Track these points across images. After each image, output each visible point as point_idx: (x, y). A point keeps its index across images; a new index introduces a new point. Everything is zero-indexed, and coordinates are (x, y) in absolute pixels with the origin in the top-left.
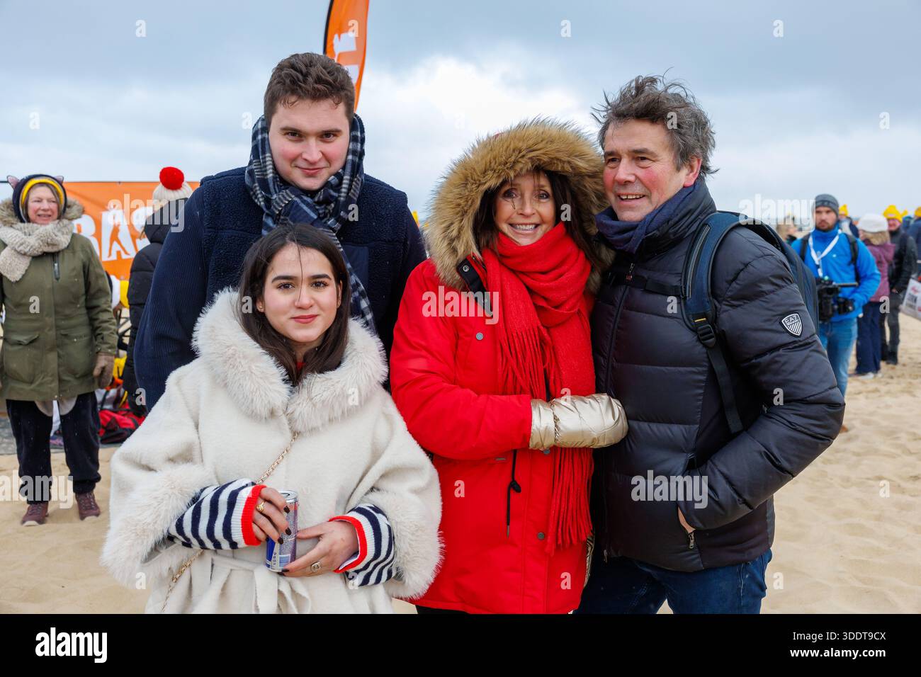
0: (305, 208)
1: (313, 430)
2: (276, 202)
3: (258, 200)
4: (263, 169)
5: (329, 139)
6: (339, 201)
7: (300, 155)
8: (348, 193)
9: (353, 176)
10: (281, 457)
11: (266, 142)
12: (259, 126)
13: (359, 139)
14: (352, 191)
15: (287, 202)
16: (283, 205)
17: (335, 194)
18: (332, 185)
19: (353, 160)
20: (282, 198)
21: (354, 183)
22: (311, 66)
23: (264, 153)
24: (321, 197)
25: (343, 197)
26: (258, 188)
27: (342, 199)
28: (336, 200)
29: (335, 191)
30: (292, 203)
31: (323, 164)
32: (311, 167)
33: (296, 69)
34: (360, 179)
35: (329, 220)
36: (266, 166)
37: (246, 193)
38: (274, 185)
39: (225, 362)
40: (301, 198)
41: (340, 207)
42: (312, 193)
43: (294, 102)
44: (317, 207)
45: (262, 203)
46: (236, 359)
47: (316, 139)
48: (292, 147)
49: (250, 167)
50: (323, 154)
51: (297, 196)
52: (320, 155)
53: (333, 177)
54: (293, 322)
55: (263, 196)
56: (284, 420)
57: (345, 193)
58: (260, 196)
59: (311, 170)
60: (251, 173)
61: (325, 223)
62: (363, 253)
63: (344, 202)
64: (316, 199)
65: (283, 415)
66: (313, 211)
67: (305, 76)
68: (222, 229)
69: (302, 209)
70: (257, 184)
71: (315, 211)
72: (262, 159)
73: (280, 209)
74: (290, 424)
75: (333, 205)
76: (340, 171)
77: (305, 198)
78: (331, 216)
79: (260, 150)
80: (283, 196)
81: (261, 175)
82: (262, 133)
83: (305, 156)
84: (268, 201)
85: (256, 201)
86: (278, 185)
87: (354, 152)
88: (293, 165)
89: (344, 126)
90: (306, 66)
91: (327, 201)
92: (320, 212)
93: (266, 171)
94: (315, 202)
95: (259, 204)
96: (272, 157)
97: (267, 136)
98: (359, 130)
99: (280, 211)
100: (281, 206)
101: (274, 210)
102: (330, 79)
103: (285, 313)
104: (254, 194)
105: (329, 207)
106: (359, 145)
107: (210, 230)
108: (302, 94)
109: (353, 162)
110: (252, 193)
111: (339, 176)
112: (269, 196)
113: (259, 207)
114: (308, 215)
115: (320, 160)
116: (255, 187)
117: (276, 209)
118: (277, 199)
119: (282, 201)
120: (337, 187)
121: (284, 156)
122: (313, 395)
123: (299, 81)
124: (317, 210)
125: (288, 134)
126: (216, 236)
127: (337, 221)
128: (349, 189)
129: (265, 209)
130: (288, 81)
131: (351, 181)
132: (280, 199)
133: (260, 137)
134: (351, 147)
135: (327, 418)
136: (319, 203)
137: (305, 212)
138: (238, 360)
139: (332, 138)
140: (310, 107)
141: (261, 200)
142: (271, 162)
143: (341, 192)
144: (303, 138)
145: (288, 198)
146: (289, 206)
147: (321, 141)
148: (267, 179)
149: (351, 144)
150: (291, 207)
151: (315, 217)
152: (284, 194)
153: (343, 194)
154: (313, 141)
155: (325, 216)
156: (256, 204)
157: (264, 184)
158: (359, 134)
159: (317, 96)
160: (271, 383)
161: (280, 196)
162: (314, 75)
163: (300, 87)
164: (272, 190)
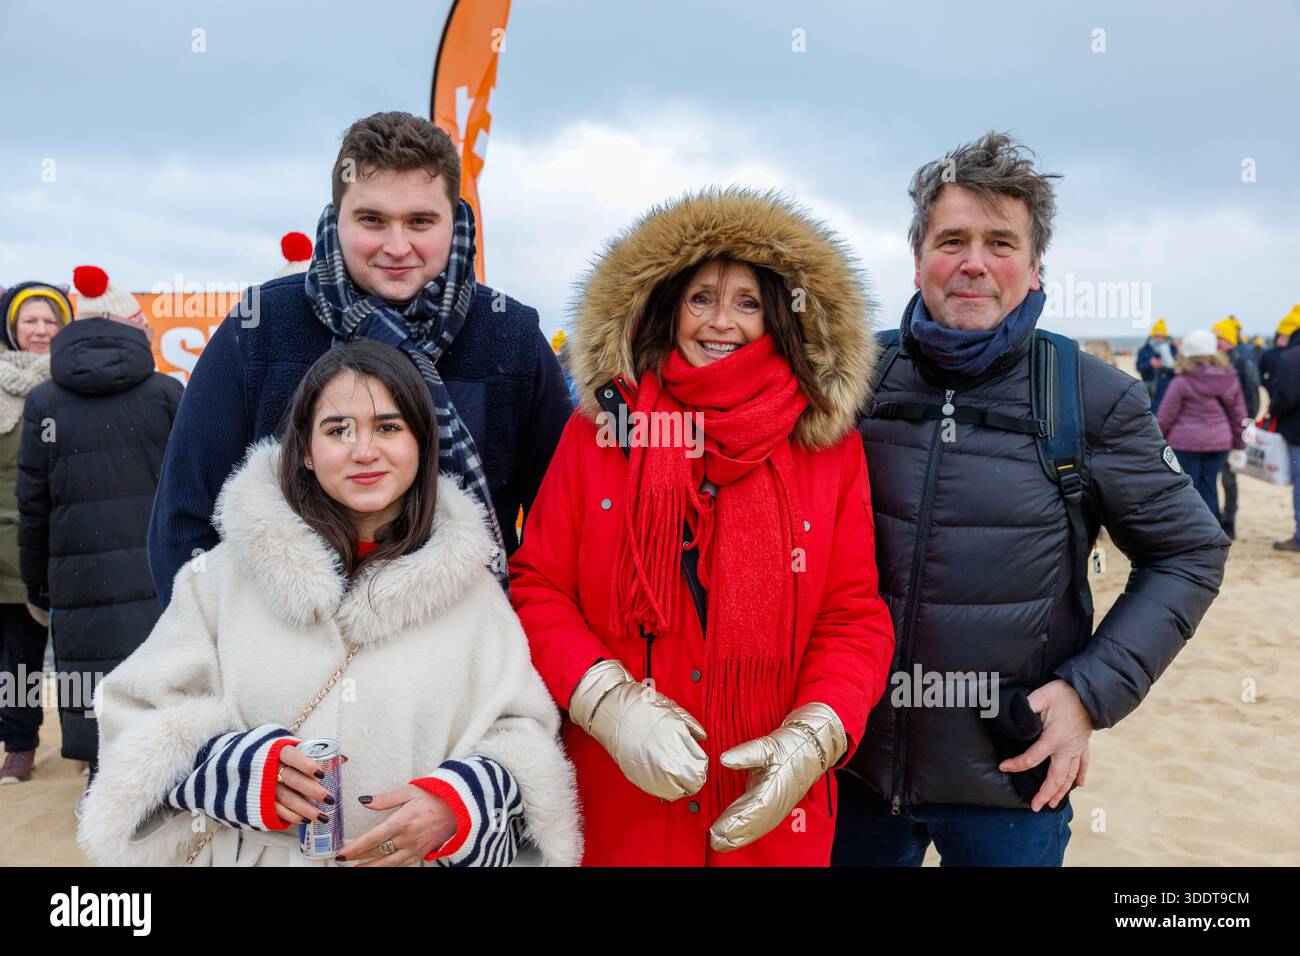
0: (390, 324)
1: (379, 642)
2: (349, 317)
3: (324, 316)
4: (330, 274)
5: (420, 226)
6: (440, 317)
7: (380, 247)
8: (453, 307)
9: (459, 281)
10: (332, 682)
11: (334, 235)
12: (326, 215)
13: (467, 231)
14: (459, 303)
15: (364, 316)
16: (359, 320)
17: (435, 307)
18: (430, 294)
19: (458, 261)
20: (357, 311)
21: (461, 292)
22: (396, 125)
23: (331, 249)
24: (414, 310)
25: (446, 312)
26: (323, 299)
27: (444, 314)
28: (436, 316)
29: (434, 302)
30: (371, 317)
31: (413, 261)
32: (396, 266)
33: (375, 130)
34: (470, 287)
35: (425, 344)
36: (333, 268)
37: (307, 307)
38: (346, 293)
39: (252, 543)
40: (385, 311)
41: (442, 325)
42: (400, 305)
43: (372, 173)
44: (408, 324)
45: (329, 320)
46: (266, 539)
47: (404, 224)
48: (367, 238)
49: (313, 271)
50: (413, 247)
51: (378, 308)
52: (409, 248)
53: (432, 283)
54: (349, 483)
55: (331, 310)
56: (334, 628)
57: (448, 305)
58: (325, 310)
59: (397, 269)
60: (313, 278)
61: (420, 347)
62: (477, 392)
63: (447, 319)
64: (407, 313)
65: (332, 620)
66: (402, 329)
67: (387, 137)
68: (274, 361)
69: (385, 325)
70: (321, 294)
71: (405, 329)
72: (329, 258)
73: (354, 325)
74: (343, 633)
75: (431, 323)
76: (443, 274)
77: (391, 311)
78: (429, 338)
79: (326, 246)
80: (360, 309)
81: (328, 281)
82: (329, 224)
83: (387, 248)
84: (337, 316)
85: (321, 318)
86: (351, 294)
87: (460, 250)
88: (370, 263)
89: (445, 211)
90: (390, 126)
91: (421, 316)
92: (412, 330)
93: (334, 275)
94: (405, 317)
95: (324, 321)
96: (341, 254)
97: (335, 227)
98: (467, 219)
99: (354, 329)
100: (356, 322)
101: (346, 327)
102: (423, 142)
103: (338, 470)
104: (318, 308)
105: (425, 325)
106: (467, 240)
107: (256, 362)
108: (382, 162)
109: (459, 264)
110: (314, 307)
111: (441, 282)
112: (339, 309)
113: (325, 328)
114: (393, 333)
115: (408, 254)
116: (320, 297)
117: (349, 326)
118: (350, 313)
119: (357, 315)
120: (438, 298)
121: (357, 250)
122: (377, 590)
123: (379, 144)
124: (408, 328)
125: (363, 219)
126: (266, 370)
127: (437, 344)
128: (455, 301)
129: (333, 329)
130: (362, 145)
131: (457, 289)
132: (354, 312)
133: (326, 229)
134: (455, 242)
135: (400, 622)
136: (410, 318)
137: (390, 329)
138: (269, 539)
139: (426, 225)
140: (394, 181)
141: (327, 315)
142: (341, 262)
143: (443, 305)
144: (385, 224)
145: (365, 310)
146: (367, 322)
147: (411, 228)
148: (336, 286)
149: (456, 237)
150: (370, 323)
151: (405, 337)
152: (361, 305)
153: (445, 308)
154: (397, 227)
155: (420, 337)
156: (320, 323)
157: (332, 293)
158: (467, 225)
159: (403, 165)
160: (316, 574)
161: (355, 308)
162: (400, 136)
163: (380, 152)
164: (344, 301)
